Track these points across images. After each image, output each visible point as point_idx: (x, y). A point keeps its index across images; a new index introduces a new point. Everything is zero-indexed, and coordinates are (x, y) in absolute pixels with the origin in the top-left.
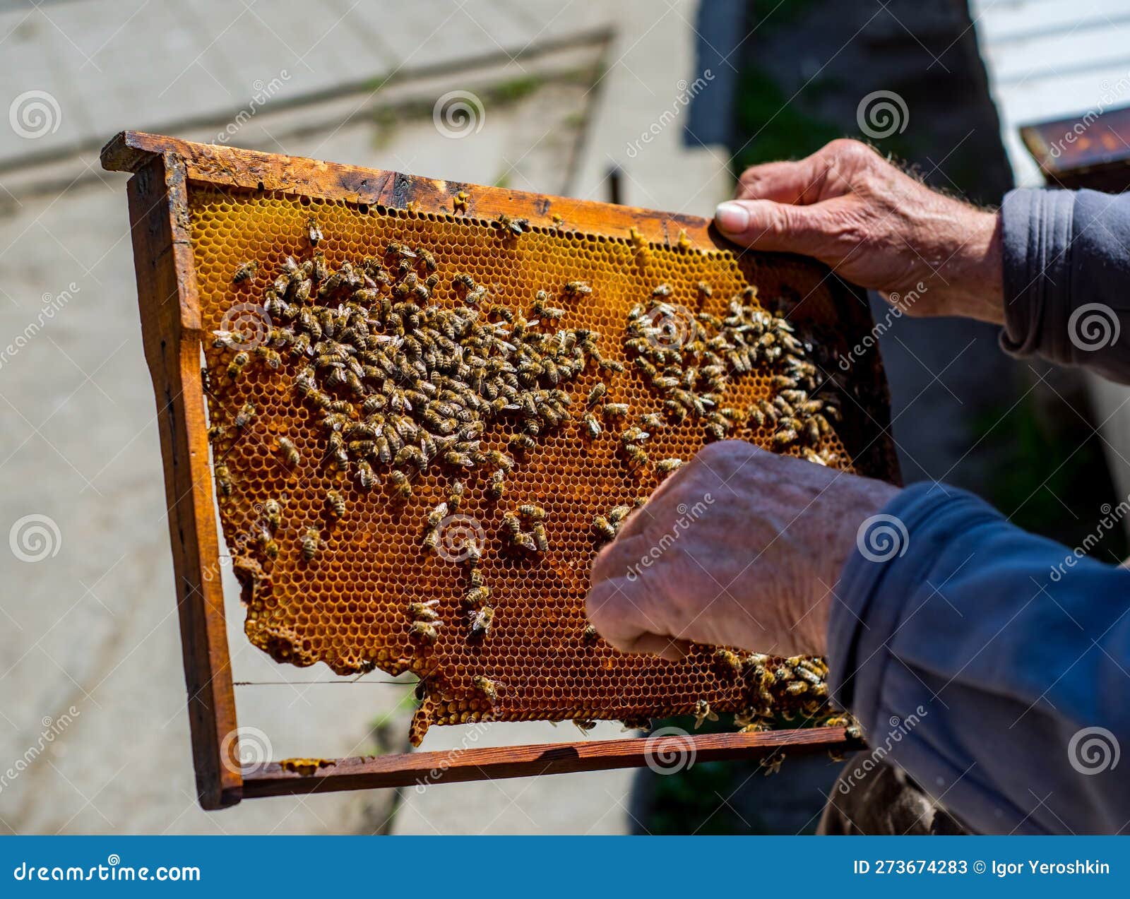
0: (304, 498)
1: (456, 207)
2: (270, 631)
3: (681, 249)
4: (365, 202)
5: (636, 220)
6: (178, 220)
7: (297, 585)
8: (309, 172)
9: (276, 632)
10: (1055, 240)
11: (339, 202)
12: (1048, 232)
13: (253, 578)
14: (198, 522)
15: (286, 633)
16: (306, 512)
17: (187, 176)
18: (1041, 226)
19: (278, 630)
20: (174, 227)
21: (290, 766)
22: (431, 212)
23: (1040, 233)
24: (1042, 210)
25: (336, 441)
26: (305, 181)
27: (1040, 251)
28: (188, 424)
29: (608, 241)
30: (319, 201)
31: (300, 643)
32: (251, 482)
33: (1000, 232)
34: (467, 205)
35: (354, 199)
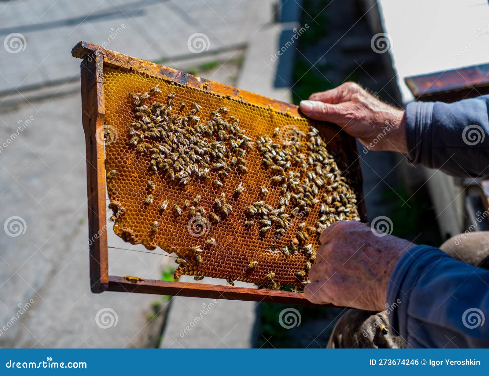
0: (140, 182)
1: (204, 87)
2: (123, 229)
3: (287, 116)
4: (170, 80)
5: (271, 103)
6: (99, 74)
7: (135, 213)
8: (150, 66)
9: (125, 229)
10: (425, 120)
11: (160, 79)
12: (423, 118)
13: (118, 208)
14: (98, 184)
15: (129, 230)
16: (140, 187)
17: (104, 61)
18: (420, 115)
19: (126, 229)
20: (97, 77)
21: (127, 279)
22: (194, 88)
23: (420, 118)
24: (421, 109)
25: (153, 163)
26: (148, 69)
27: (420, 124)
28: (97, 148)
29: (260, 108)
30: (153, 77)
31: (134, 235)
32: (120, 174)
33: (405, 117)
34: (208, 87)
35: (166, 79)
